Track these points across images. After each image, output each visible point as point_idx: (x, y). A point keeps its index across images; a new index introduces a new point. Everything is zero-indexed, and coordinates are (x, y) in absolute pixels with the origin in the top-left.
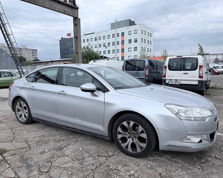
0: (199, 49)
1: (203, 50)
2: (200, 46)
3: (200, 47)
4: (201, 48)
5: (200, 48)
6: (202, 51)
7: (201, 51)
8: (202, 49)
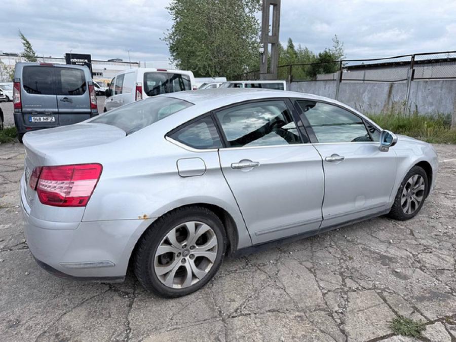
0: (23, 45)
1: (32, 48)
2: (24, 38)
3: (26, 40)
4: (28, 43)
5: (25, 42)
6: (30, 49)
7: (28, 50)
8: (30, 44)
